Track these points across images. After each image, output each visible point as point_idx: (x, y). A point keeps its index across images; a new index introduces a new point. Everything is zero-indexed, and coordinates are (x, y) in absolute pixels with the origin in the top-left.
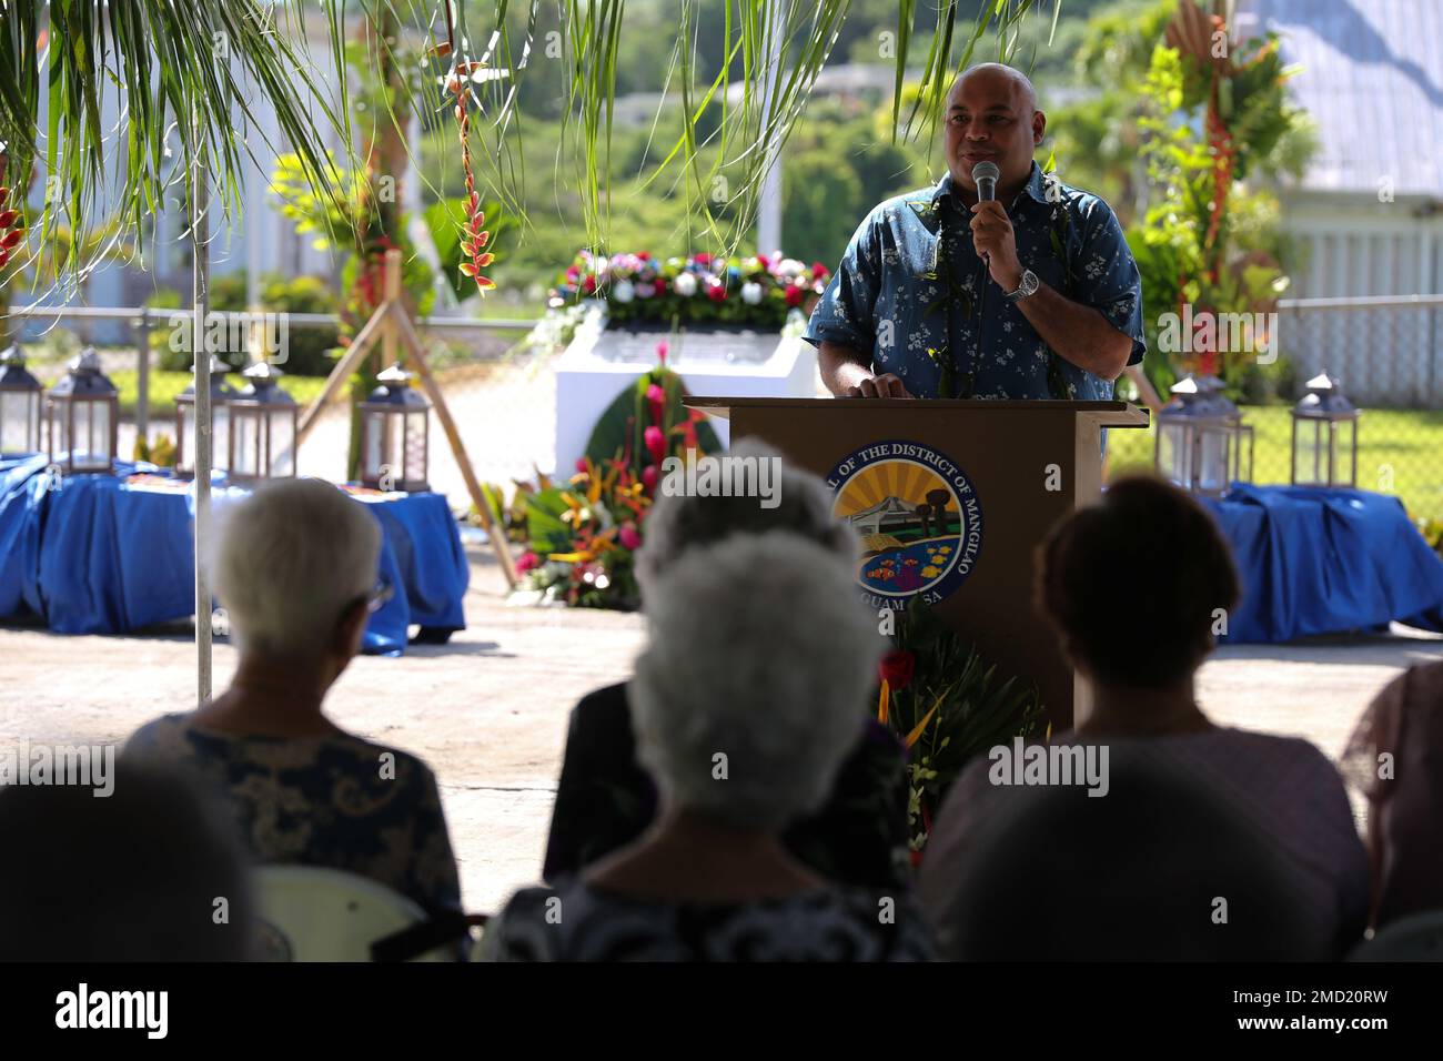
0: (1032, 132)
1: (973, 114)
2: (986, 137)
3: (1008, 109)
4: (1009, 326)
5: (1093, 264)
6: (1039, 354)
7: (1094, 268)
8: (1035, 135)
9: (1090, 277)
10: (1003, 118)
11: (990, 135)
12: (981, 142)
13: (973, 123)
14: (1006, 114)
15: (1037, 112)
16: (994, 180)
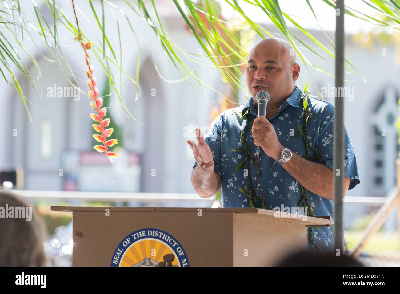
0: (291, 75)
1: (258, 65)
2: (265, 78)
3: (277, 63)
4: (275, 174)
5: (326, 138)
6: (292, 188)
7: (326, 140)
8: (294, 76)
9: (324, 145)
10: (274, 68)
11: (267, 77)
12: (261, 81)
13: (258, 70)
14: (275, 66)
15: (295, 64)
16: (267, 101)
